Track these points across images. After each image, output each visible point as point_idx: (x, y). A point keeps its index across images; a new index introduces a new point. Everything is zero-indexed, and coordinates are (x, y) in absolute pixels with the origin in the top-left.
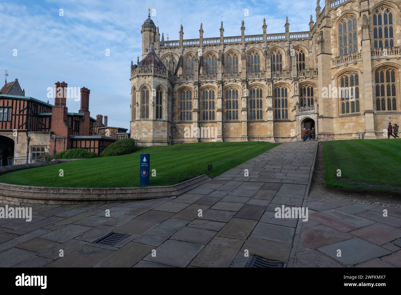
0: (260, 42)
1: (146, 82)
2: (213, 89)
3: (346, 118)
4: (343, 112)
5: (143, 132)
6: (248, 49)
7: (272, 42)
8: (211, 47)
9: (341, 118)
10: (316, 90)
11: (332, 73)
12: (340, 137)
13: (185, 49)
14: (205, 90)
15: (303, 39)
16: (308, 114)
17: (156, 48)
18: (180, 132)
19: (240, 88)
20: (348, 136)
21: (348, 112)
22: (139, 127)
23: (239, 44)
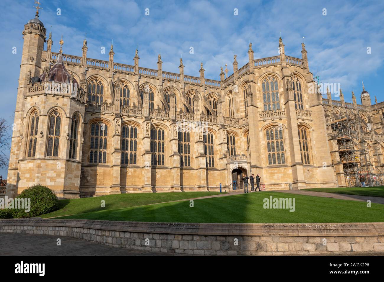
0: (177, 82)
1: (58, 105)
2: (136, 126)
3: (275, 168)
4: (270, 163)
5: (48, 178)
6: (166, 87)
7: (189, 84)
8: (124, 74)
9: (270, 169)
10: (237, 139)
11: (260, 125)
12: (270, 187)
13: (90, 70)
14: (126, 126)
15: (216, 88)
16: (240, 162)
17: (46, 59)
18: (89, 178)
19: (168, 129)
20: (277, 186)
21: (275, 163)
22: (42, 170)
23: (156, 78)
